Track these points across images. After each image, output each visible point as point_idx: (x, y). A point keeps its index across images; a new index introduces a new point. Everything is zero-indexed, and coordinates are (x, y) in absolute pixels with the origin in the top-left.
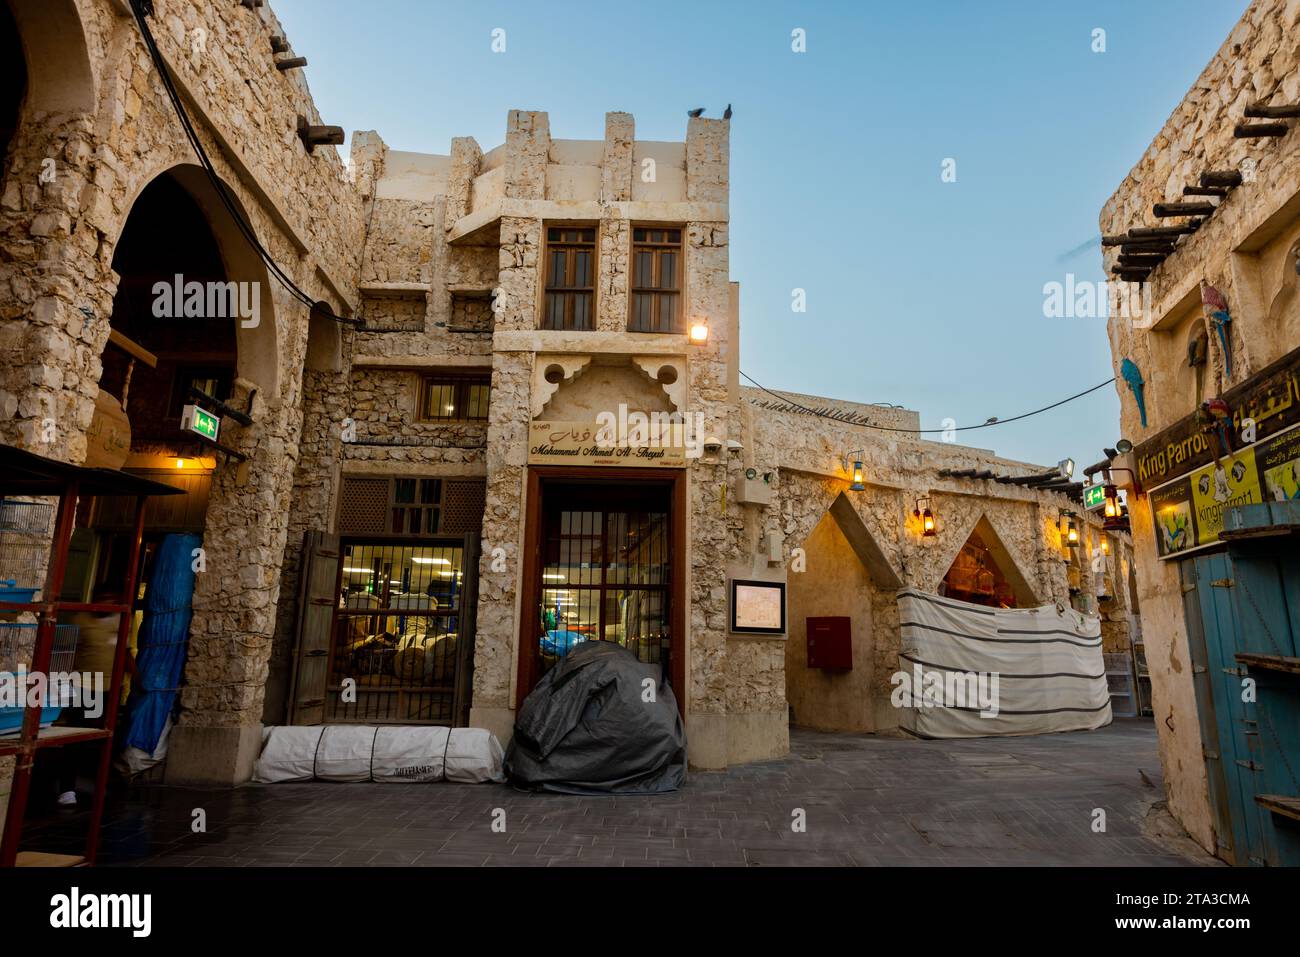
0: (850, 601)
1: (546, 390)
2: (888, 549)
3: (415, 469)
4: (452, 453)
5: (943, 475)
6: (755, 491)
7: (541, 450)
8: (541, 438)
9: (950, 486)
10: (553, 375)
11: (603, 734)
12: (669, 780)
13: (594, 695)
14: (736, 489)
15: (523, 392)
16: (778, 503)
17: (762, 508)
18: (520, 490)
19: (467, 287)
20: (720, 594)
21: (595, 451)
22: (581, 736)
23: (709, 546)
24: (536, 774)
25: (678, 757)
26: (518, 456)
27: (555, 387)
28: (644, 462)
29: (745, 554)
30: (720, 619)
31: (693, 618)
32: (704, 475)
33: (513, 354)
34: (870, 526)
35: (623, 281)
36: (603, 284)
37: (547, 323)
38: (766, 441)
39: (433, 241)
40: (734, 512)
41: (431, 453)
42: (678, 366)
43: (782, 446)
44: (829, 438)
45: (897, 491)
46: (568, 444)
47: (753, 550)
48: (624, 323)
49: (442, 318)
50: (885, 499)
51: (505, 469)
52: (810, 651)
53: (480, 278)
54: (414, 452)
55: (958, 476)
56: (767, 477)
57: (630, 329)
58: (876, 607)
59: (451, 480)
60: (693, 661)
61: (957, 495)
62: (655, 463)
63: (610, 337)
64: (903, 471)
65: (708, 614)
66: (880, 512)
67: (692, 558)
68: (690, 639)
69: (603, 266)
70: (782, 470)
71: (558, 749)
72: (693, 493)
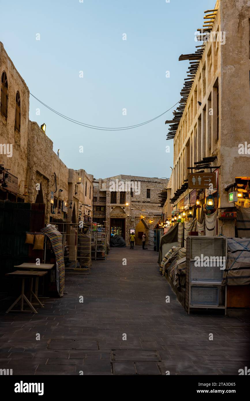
0: (143, 230)
1: (111, 210)
2: (147, 224)
3: (97, 217)
4: (101, 215)
5: (155, 215)
6: (132, 220)
7: (111, 216)
8: (111, 215)
9: (156, 217)
10: (112, 208)
11: (119, 242)
12: (124, 246)
13: (118, 239)
14: (130, 220)
15: (109, 210)
16: (135, 221)
17: (133, 221)
18: (109, 220)
19: (101, 196)
20: (129, 230)
21: (117, 216)
22: (117, 243)
23: (128, 226)
24: (113, 246)
25: (125, 245)
26: (109, 217)
27: (112, 209)
28: (122, 218)
29: (131, 226)
30: (129, 233)
31: (126, 233)
32: (127, 219)
33: (108, 206)
34: (145, 222)
35: (119, 198)
36: (117, 199)
37: (111, 203)
38: (134, 214)
39: (97, 191)
40: (130, 222)
41: (98, 215)
42: (125, 207)
43: (136, 214)
44: (141, 213)
45: (149, 218)
46: (114, 216)
47: (132, 226)
48: (119, 203)
49: (99, 200)
50: (147, 219)
51: (108, 218)
52: (139, 236)
53: (103, 195)
54: (97, 215)
55: (157, 215)
56: (134, 218)
57: (120, 203)
58: (146, 231)
59: (101, 218)
60: (126, 237)
61: (157, 218)
62: (123, 218)
63: (118, 204)
64: (150, 215)
65: (128, 232)
66: (146, 220)
67: (126, 227)
68: (126, 235)
69: (117, 197)
70: (135, 217)
71: (116, 244)
72: (126, 220)
